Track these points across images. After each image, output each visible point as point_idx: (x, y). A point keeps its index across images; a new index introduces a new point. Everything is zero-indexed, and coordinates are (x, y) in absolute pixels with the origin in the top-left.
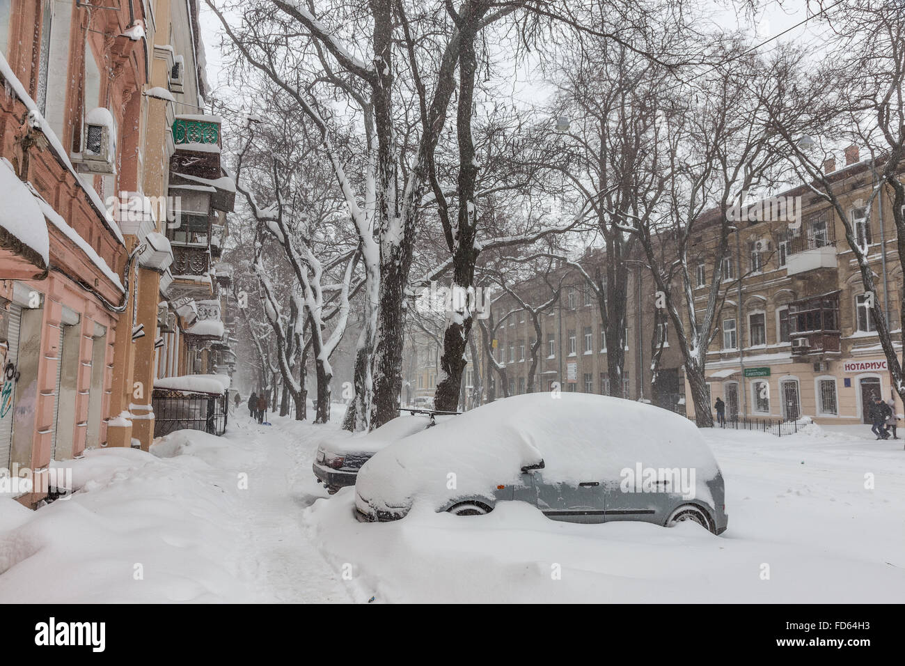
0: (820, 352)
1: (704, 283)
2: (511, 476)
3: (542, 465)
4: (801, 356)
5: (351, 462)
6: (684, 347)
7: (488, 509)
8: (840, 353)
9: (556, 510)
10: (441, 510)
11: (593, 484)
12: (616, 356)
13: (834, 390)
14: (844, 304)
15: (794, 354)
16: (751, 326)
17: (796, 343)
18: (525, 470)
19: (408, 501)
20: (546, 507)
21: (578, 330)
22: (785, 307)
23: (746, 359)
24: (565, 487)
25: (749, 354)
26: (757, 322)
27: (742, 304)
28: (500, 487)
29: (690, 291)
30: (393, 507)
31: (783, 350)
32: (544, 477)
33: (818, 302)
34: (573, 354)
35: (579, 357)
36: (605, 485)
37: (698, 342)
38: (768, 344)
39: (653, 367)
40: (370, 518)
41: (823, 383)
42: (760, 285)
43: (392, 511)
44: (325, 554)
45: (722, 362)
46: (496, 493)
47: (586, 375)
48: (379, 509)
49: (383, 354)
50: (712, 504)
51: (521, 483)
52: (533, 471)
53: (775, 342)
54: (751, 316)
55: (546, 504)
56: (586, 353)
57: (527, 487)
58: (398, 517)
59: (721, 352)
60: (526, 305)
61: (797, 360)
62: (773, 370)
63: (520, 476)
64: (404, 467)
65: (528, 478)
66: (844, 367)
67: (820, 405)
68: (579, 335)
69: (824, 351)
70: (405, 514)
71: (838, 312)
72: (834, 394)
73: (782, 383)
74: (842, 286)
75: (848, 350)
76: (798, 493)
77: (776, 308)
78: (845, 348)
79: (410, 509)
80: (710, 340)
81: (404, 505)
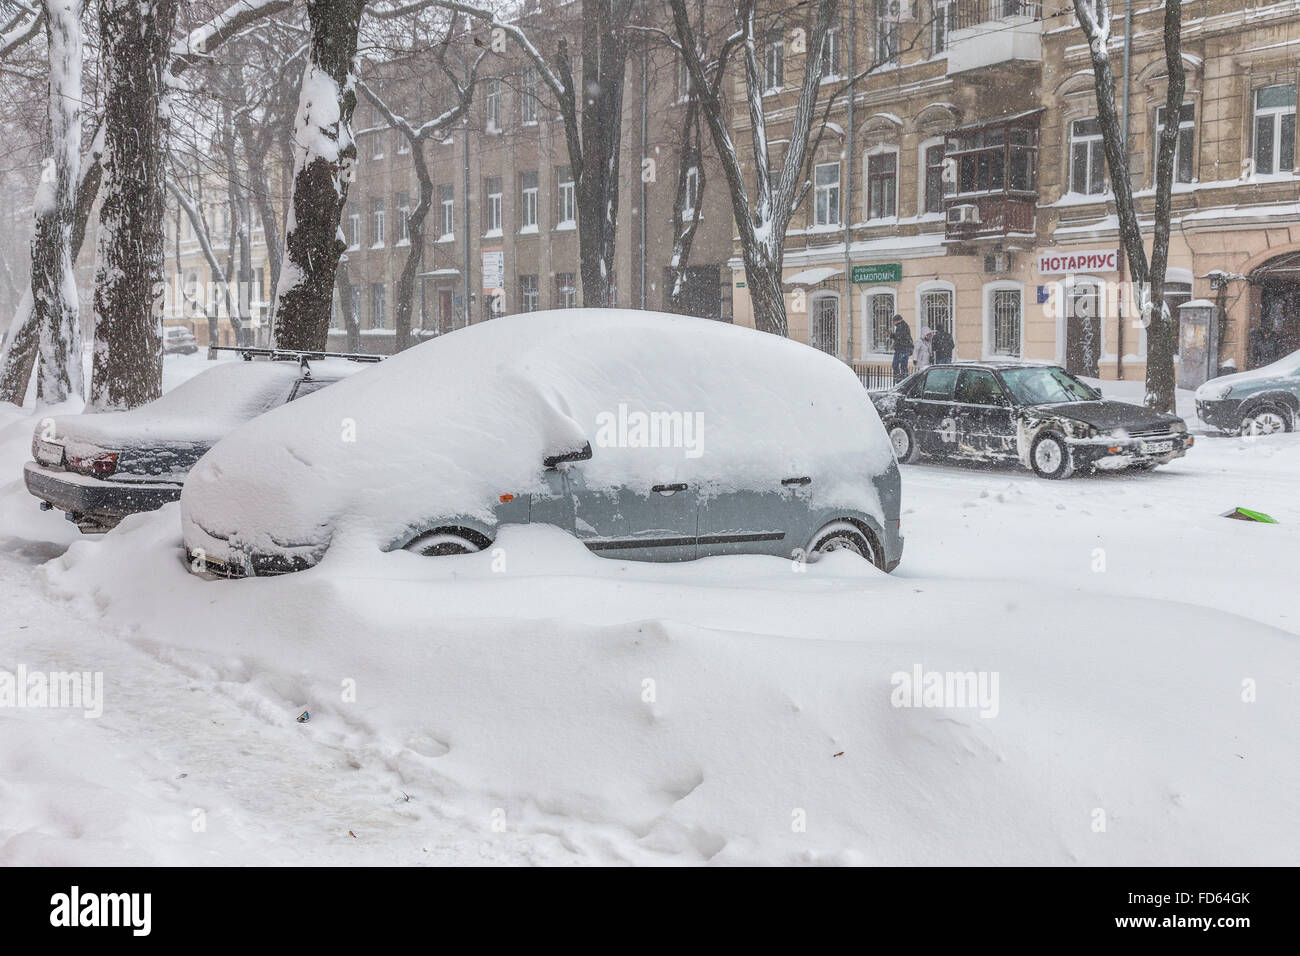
0: (999, 233)
1: (780, 83)
2: (525, 476)
3: (587, 453)
4: (963, 241)
5: (134, 462)
6: (745, 221)
7: (483, 543)
8: (1034, 235)
9: (608, 539)
10: (392, 547)
11: (678, 488)
12: (596, 235)
13: (1018, 309)
14: (1049, 139)
15: (948, 237)
16: (870, 179)
17: (955, 215)
18: (551, 463)
19: (323, 532)
20: (592, 535)
21: (509, 179)
22: (939, 141)
23: (857, 247)
24: (626, 494)
25: (863, 236)
26: (882, 169)
27: (854, 131)
28: (506, 498)
29: (758, 100)
30: (290, 546)
31: (930, 228)
32: (587, 476)
33: (1001, 131)
34: (496, 232)
35: (509, 241)
36: (698, 489)
37: (771, 209)
38: (900, 215)
39: (676, 261)
40: (234, 571)
41: (998, 295)
42: (892, 92)
43: (289, 554)
44: (147, 647)
45: (810, 252)
46: (497, 510)
47: (523, 279)
48: (256, 550)
49: (118, 223)
50: (881, 519)
51: (545, 489)
52: (566, 465)
53: (913, 212)
54: (871, 158)
55: (592, 529)
56: (526, 230)
57: (555, 497)
58: (301, 565)
59: (809, 231)
60: (398, 119)
61: (954, 250)
62: (909, 268)
63: (542, 474)
64: (307, 464)
65: (557, 478)
66: (1040, 262)
67: (990, 339)
68: (508, 189)
69: (1005, 232)
70: (318, 558)
71: (1036, 154)
72: (1018, 317)
73: (922, 297)
74: (1048, 100)
75: (1049, 232)
76: (1000, 499)
77: (920, 141)
78: (1043, 226)
79: (329, 546)
80: (794, 206)
81: (315, 540)
